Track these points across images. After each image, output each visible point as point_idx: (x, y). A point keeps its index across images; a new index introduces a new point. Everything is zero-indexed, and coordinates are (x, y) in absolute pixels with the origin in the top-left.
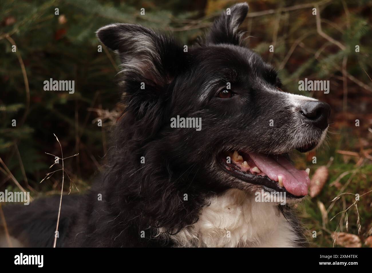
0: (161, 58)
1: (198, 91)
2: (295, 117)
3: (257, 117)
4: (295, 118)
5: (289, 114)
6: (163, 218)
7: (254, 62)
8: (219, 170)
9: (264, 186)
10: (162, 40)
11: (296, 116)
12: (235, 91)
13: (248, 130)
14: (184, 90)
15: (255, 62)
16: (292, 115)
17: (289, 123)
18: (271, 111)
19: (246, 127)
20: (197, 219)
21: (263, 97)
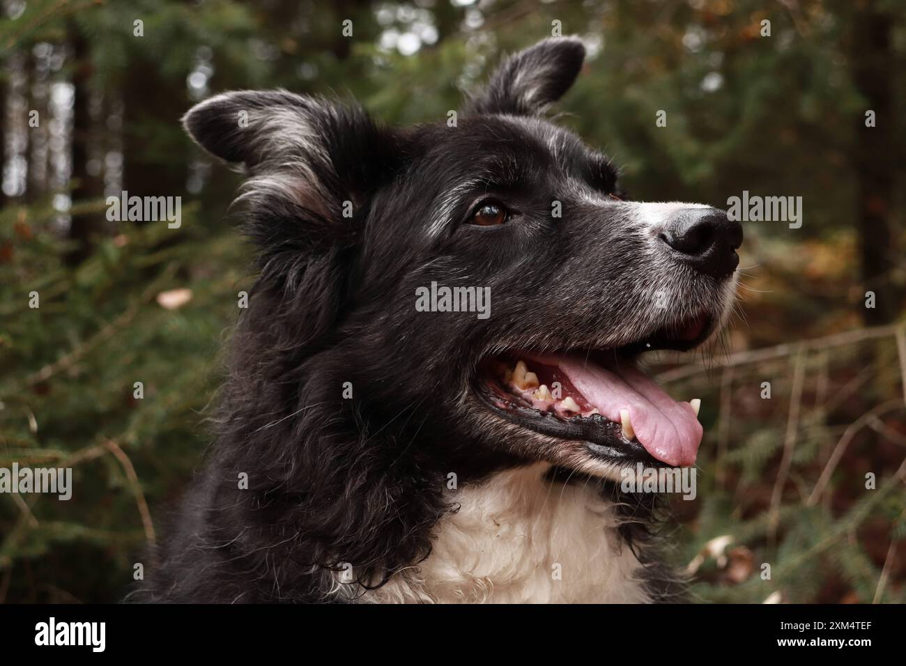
0: (332, 159)
1: (425, 216)
2: (649, 250)
3: (565, 260)
4: (649, 252)
5: (637, 244)
6: (350, 543)
7: (562, 144)
8: (479, 411)
9: (588, 443)
10: (332, 118)
11: (652, 246)
12: (513, 207)
13: (545, 294)
14: (391, 217)
15: (563, 146)
16: (642, 244)
17: (636, 266)
18: (597, 244)
19: (538, 287)
20: (428, 550)
21: (579, 215)
